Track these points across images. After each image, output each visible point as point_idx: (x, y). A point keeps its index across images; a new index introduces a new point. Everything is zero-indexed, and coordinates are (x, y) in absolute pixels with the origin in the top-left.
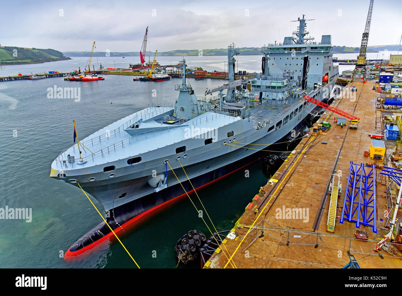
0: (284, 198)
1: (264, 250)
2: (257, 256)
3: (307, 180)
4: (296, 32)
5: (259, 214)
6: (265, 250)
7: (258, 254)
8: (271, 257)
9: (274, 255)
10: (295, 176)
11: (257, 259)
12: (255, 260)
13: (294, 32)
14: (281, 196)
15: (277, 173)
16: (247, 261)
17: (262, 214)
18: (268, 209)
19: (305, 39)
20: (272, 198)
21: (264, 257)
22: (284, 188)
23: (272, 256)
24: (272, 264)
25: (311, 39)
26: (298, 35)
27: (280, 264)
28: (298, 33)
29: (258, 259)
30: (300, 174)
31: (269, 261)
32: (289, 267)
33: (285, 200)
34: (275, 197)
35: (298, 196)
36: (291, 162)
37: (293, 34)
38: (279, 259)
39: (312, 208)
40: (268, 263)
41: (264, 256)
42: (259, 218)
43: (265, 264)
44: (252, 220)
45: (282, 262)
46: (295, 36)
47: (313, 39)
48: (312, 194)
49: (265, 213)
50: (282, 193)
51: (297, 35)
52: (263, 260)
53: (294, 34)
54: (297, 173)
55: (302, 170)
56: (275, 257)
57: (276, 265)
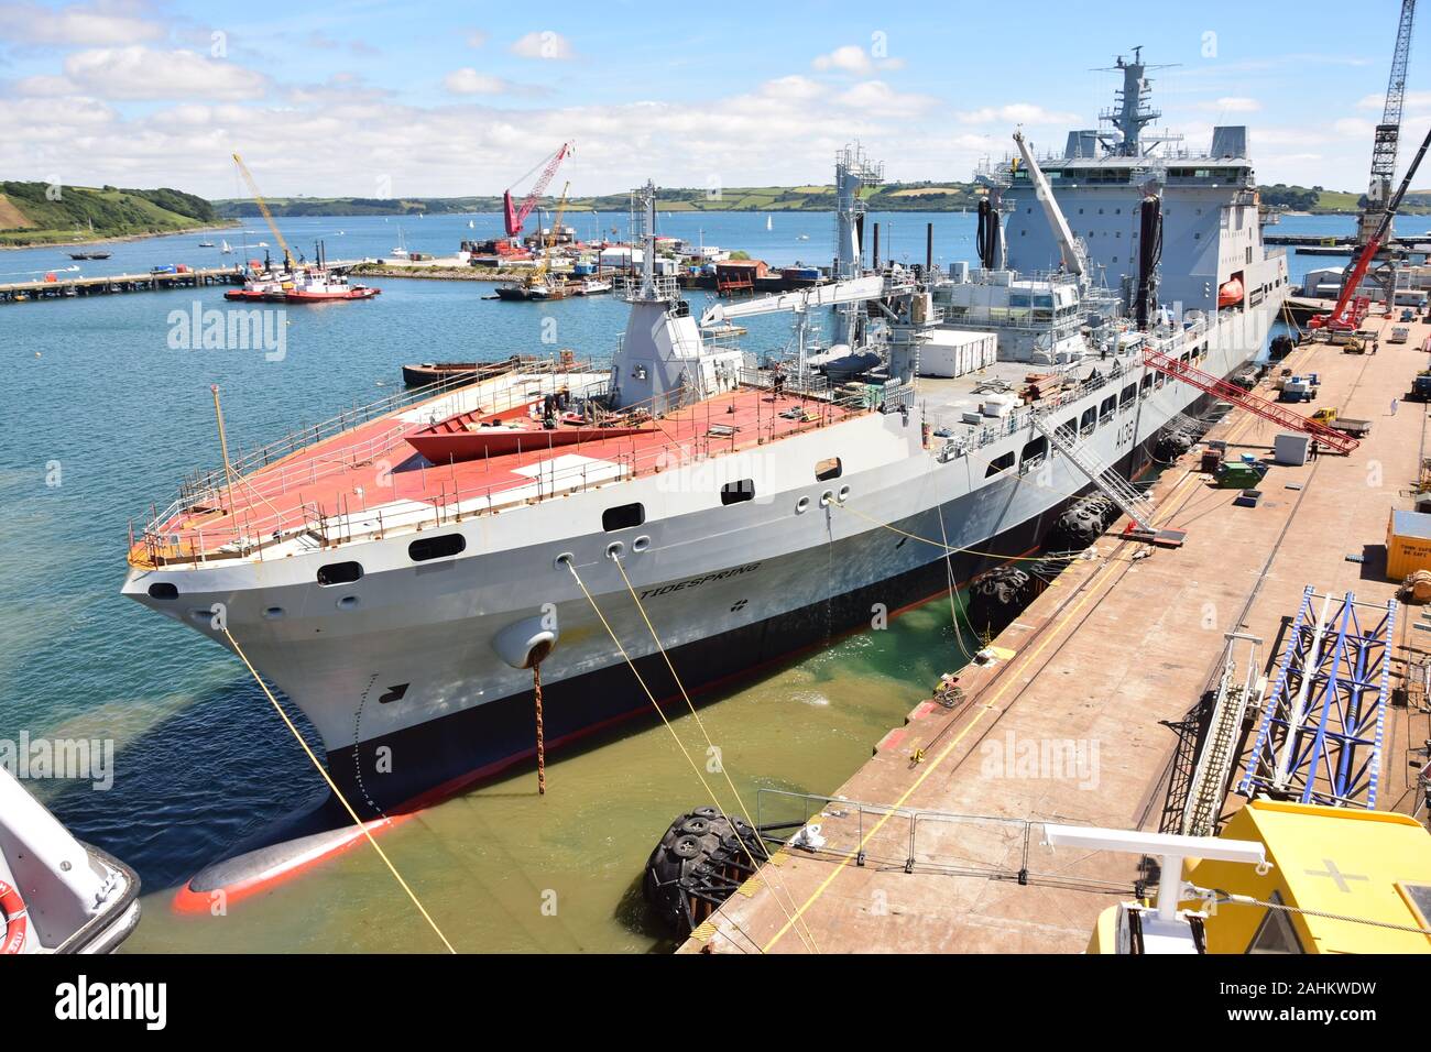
0: (1031, 716)
1: (931, 890)
2: (904, 909)
3: (1131, 654)
4: (1112, 110)
5: (926, 768)
6: (934, 891)
7: (907, 902)
8: (957, 913)
9: (968, 908)
10: (1086, 638)
11: (900, 920)
12: (894, 924)
13: (1105, 112)
14: (1022, 707)
15: (1014, 628)
16: (859, 926)
17: (938, 769)
18: (965, 751)
19: (1148, 140)
20: (983, 712)
21: (931, 913)
22: (1038, 679)
23: (962, 908)
24: (957, 938)
25: (1173, 139)
26: (1118, 121)
27: (988, 938)
28: (1119, 117)
29: (904, 918)
30: (1107, 630)
31: (946, 926)
32: (1023, 947)
33: (1035, 720)
34: (996, 708)
35: (1088, 706)
36: (1076, 588)
37: (1100, 119)
38: (988, 919)
39: (1139, 750)
40: (943, 935)
41: (928, 910)
42: (923, 781)
43: (930, 939)
44: (896, 789)
45: (998, 932)
46: (1109, 127)
47: (1178, 139)
48: (1145, 702)
49: (951, 763)
50: (1029, 696)
51: (1114, 121)
52: (924, 922)
53: (1105, 118)
54: (1096, 628)
55: (1116, 618)
56: (971, 915)
57: (974, 942)
